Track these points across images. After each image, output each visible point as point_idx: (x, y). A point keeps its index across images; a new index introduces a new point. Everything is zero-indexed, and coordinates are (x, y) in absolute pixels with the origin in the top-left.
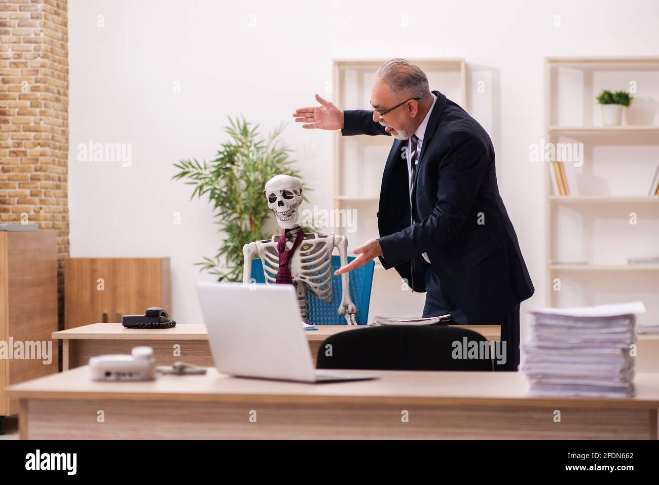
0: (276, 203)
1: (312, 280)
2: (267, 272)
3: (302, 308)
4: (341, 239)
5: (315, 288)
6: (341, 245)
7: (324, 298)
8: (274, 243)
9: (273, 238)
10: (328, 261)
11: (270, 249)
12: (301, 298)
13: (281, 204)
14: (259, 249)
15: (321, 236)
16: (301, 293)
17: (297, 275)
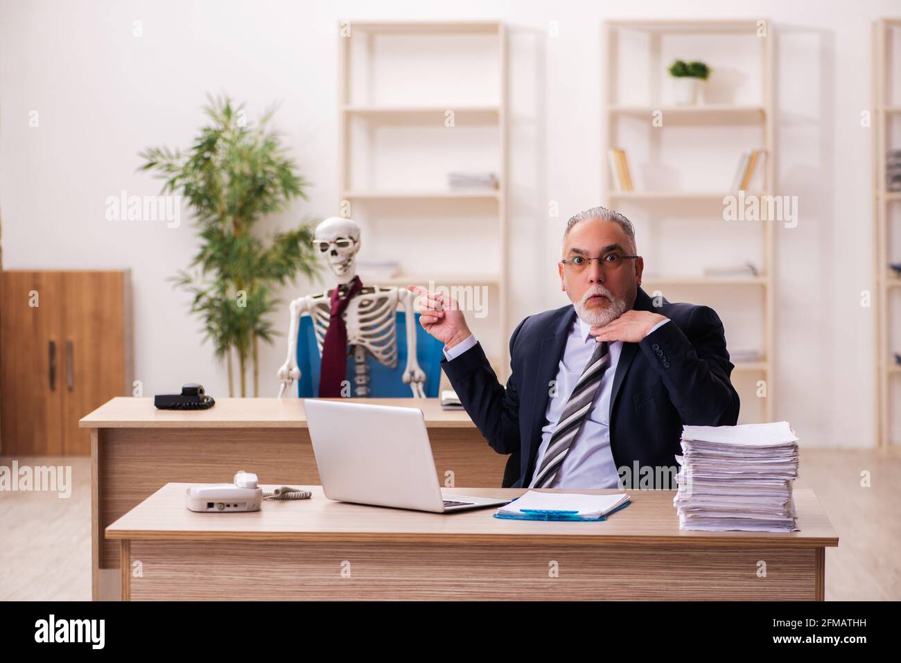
0: (329, 252)
1: (372, 344)
2: (319, 332)
3: (361, 375)
4: (406, 294)
5: (377, 352)
6: (407, 301)
7: (387, 364)
8: (326, 300)
9: (325, 293)
10: (392, 320)
11: (322, 306)
12: (360, 364)
13: (334, 253)
14: (309, 306)
15: (382, 290)
16: (359, 358)
17: (355, 338)
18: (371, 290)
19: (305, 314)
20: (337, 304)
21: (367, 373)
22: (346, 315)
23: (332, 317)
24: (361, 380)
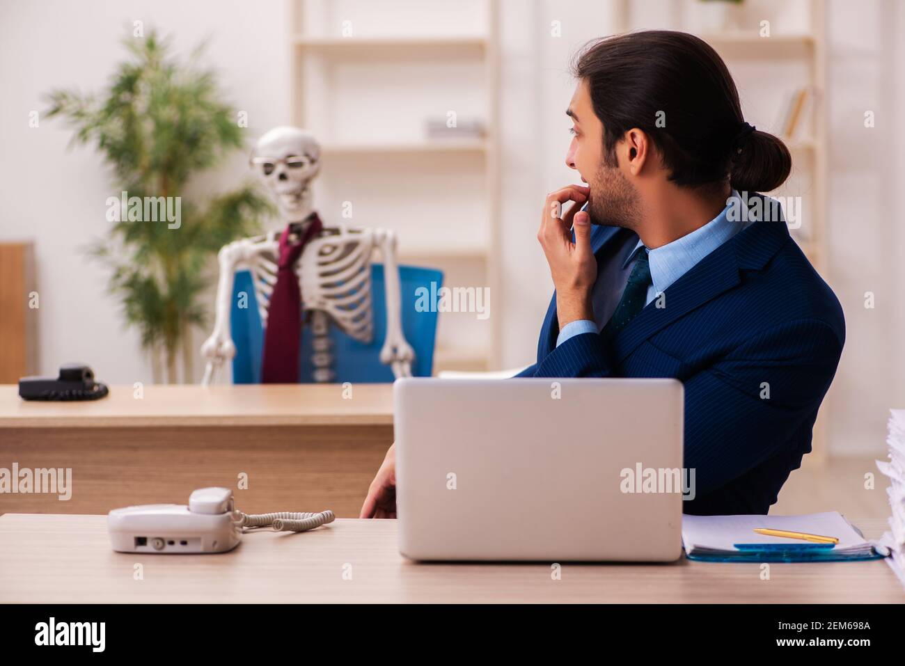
0: (275, 175)
1: (339, 307)
2: (262, 292)
3: (321, 352)
4: (384, 237)
5: (345, 319)
6: (387, 247)
7: (359, 336)
8: (272, 245)
9: (271, 235)
10: (365, 275)
11: (266, 255)
12: (320, 337)
13: (283, 177)
14: (248, 254)
15: (351, 232)
16: (319, 327)
17: (312, 298)
18: (335, 232)
19: (242, 267)
20: (287, 250)
21: (331, 350)
22: (298, 267)
23: (281, 269)
24: (321, 359)
